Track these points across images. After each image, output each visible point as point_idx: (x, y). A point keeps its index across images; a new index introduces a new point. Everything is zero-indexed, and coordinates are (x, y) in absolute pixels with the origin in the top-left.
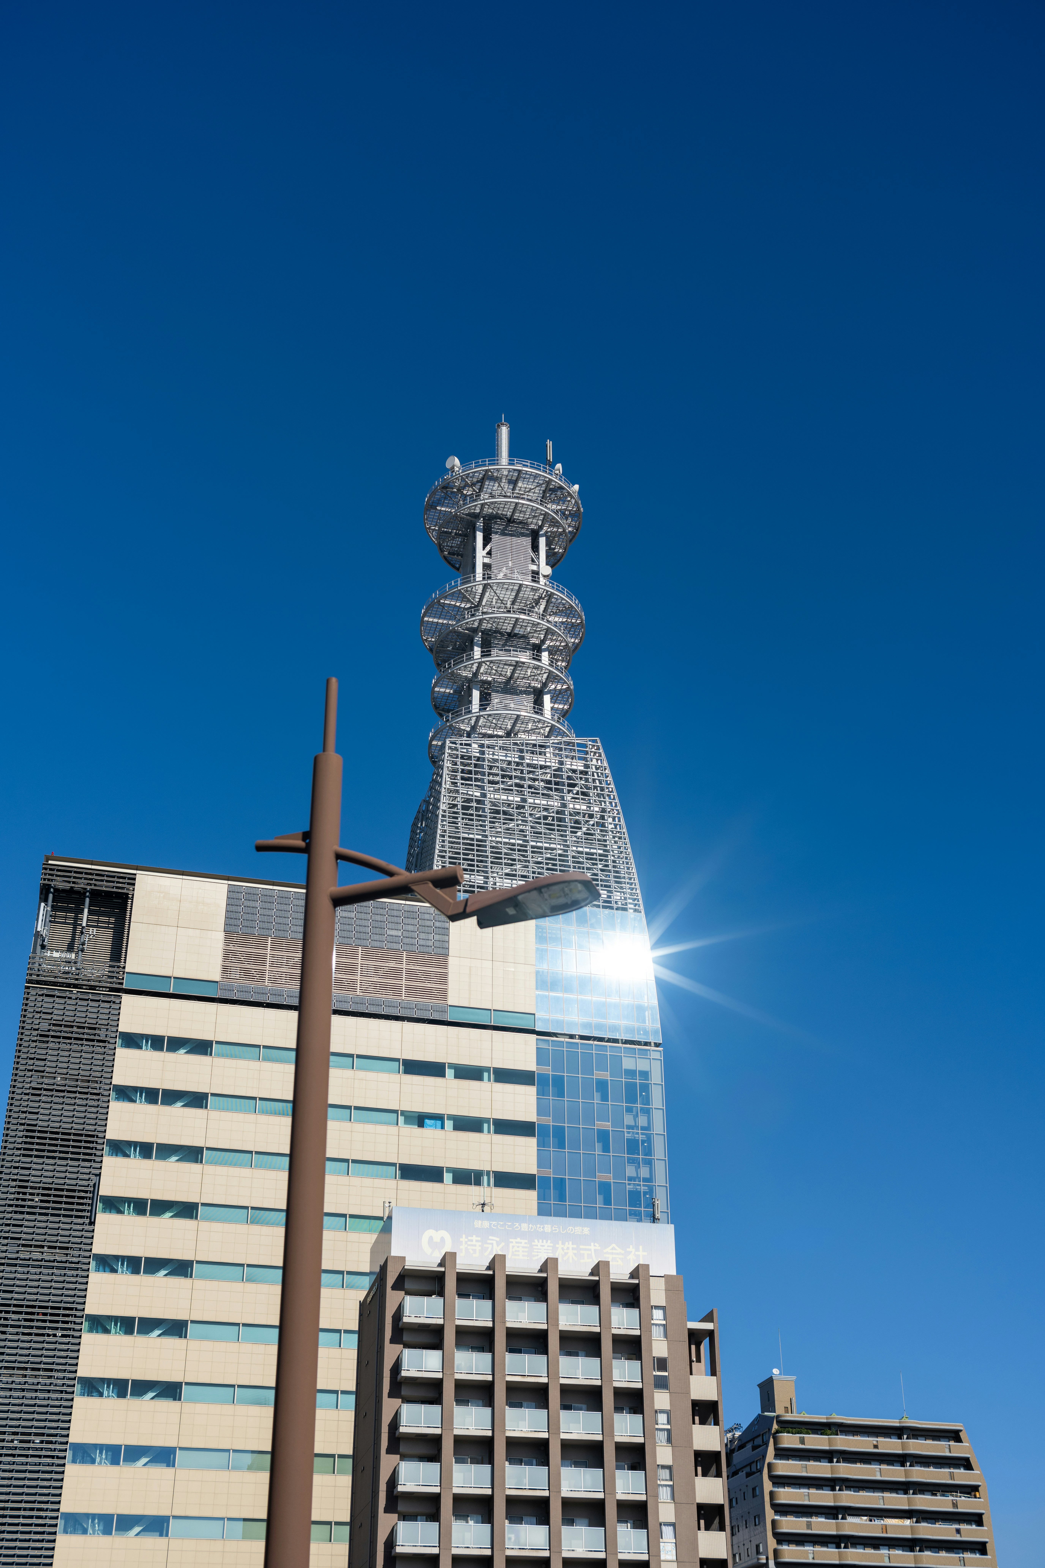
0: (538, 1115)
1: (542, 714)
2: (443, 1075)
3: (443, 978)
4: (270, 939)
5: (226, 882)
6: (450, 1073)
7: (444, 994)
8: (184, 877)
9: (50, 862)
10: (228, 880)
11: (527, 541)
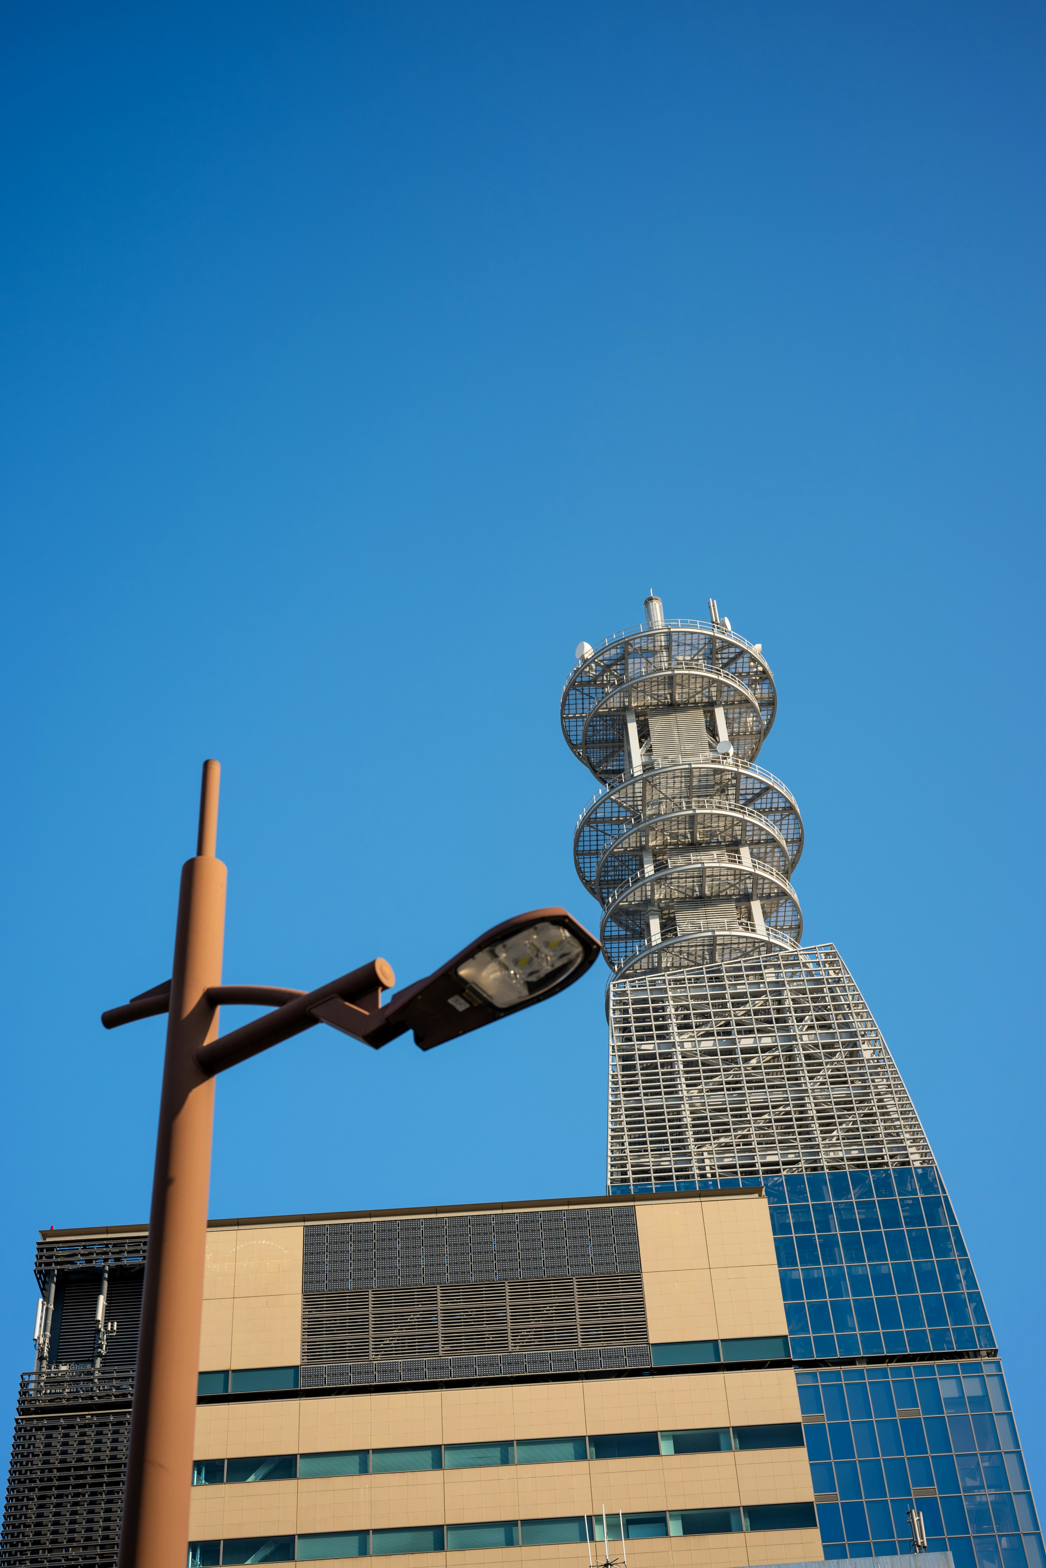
0: (815, 1491)
1: (753, 931)
2: (654, 1450)
3: (639, 1306)
4: (370, 1292)
5: (302, 1224)
6: (666, 1446)
7: (641, 1329)
8: (241, 1227)
9: (48, 1240)
10: (304, 1221)
11: (699, 717)
